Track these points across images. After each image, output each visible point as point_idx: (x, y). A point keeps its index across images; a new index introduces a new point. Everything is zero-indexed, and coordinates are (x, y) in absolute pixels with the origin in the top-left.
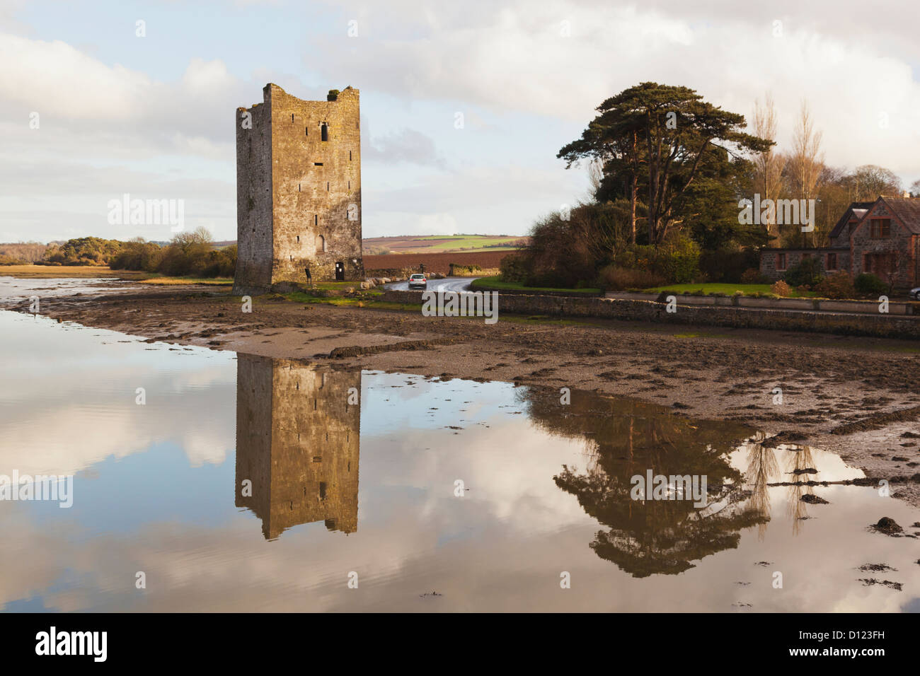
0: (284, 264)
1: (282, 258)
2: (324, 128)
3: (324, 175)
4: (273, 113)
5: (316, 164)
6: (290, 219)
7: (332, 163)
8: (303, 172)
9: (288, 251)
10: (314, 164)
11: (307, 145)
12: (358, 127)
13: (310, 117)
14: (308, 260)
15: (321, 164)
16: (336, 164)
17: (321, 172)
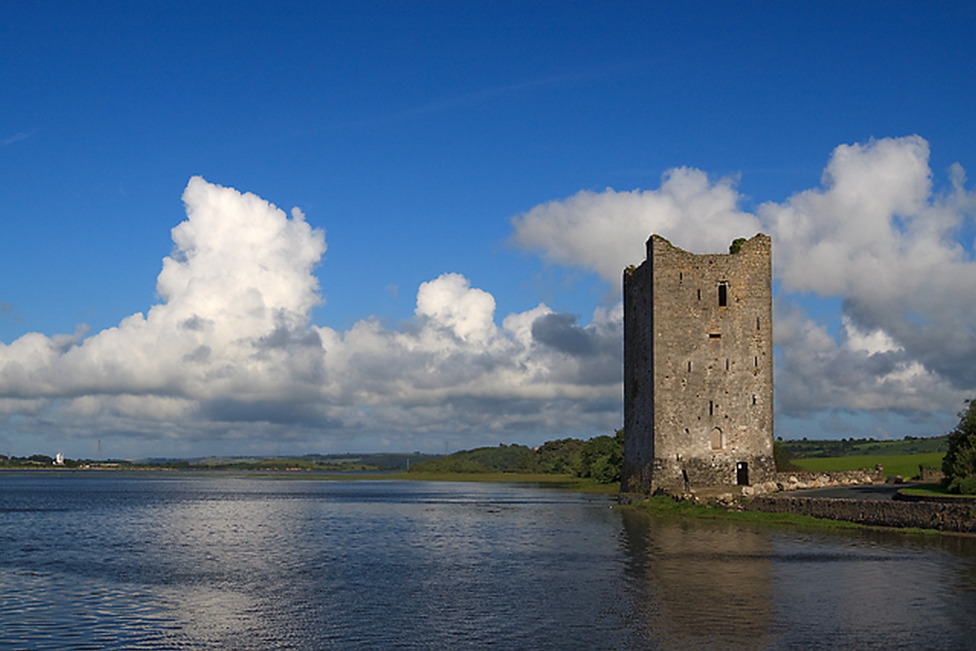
0: (667, 465)
1: (665, 457)
2: (723, 290)
3: (722, 350)
4: (655, 274)
5: (712, 336)
6: (677, 406)
7: (733, 333)
8: (695, 347)
9: (674, 447)
10: (708, 336)
11: (701, 312)
12: (769, 285)
13: (703, 276)
14: (700, 460)
15: (718, 336)
16: (739, 334)
17: (718, 346)
